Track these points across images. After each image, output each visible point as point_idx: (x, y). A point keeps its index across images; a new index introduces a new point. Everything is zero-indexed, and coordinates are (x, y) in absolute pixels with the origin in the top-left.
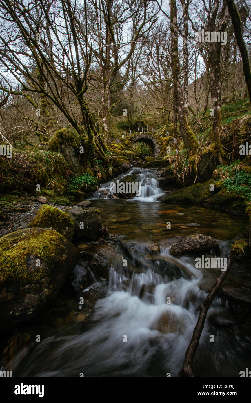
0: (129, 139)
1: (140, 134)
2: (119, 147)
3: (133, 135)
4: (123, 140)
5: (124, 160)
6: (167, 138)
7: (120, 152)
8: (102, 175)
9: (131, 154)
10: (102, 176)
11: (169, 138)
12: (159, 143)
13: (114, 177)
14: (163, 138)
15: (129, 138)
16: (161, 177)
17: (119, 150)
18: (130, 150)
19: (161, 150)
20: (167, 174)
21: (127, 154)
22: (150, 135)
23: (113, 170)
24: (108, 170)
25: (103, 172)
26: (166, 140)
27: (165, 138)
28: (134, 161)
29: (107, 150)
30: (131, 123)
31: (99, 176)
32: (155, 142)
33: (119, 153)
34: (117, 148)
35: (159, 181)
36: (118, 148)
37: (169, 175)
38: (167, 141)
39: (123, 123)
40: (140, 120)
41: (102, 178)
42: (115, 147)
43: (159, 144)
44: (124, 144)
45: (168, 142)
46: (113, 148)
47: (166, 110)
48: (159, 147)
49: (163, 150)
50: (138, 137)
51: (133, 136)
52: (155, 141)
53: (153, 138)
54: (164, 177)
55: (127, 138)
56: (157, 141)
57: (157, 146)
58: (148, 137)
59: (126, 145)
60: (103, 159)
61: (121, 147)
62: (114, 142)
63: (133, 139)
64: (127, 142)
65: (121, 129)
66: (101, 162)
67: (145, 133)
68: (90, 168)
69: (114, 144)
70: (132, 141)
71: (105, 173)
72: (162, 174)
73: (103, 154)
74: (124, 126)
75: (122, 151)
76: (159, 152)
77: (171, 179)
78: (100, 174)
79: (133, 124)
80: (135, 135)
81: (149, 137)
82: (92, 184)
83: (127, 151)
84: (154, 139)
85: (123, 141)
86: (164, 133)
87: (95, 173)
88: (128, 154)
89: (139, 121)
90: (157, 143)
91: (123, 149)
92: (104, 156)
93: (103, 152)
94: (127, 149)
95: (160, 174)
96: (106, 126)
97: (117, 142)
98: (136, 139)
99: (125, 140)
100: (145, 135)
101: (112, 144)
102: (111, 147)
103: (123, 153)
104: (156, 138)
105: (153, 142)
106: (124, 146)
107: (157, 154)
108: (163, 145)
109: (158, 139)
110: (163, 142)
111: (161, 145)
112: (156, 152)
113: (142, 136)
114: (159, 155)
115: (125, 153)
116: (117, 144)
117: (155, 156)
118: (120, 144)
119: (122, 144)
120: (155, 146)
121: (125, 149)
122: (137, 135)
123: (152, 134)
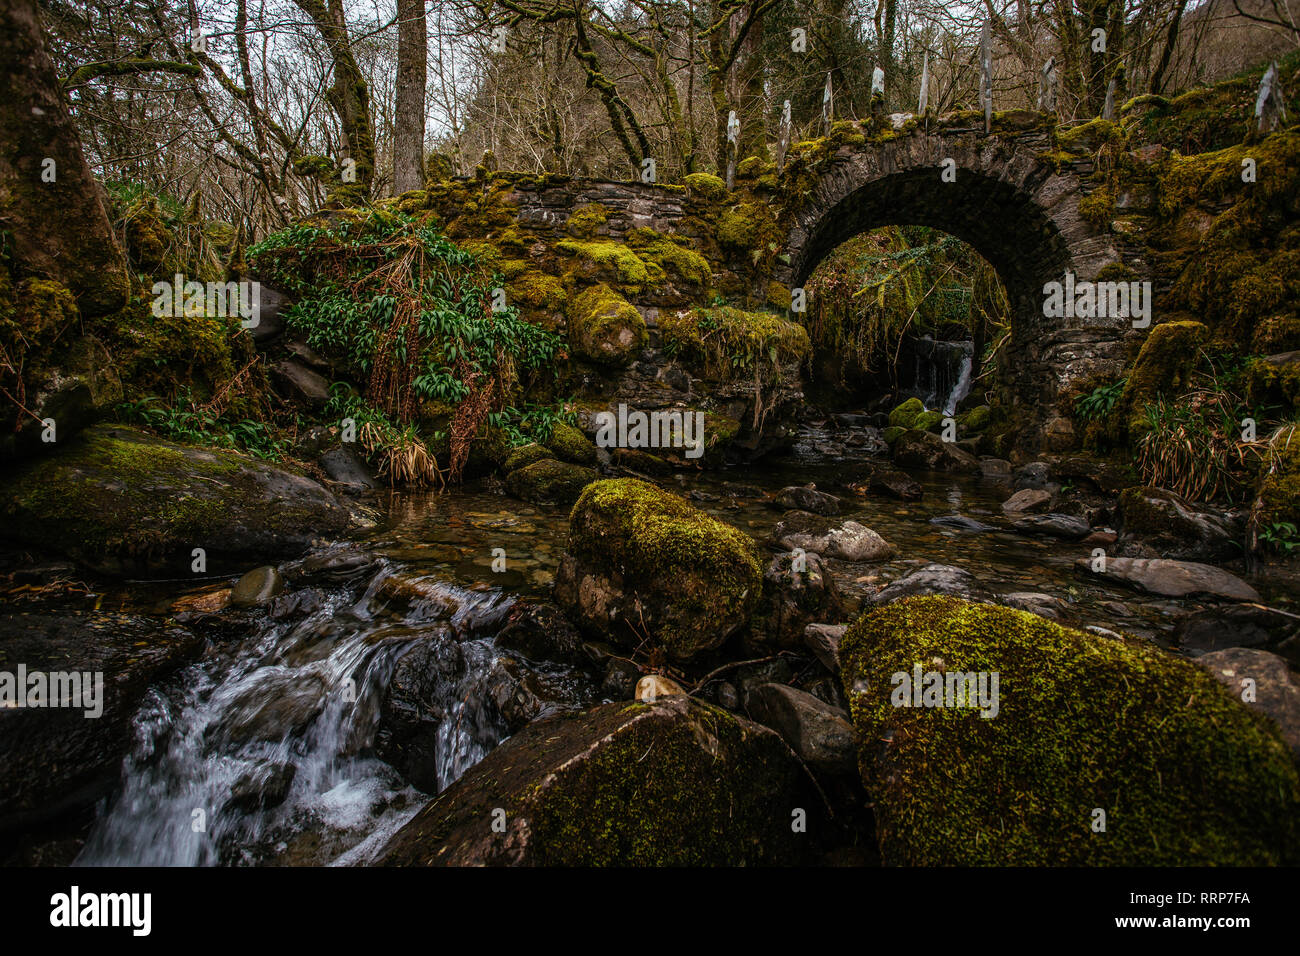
0: (762, 190)
1: (886, 125)
2: (638, 272)
4: (702, 203)
7: (628, 322)
9: (772, 341)
12: (1119, 225)
15: (769, 180)
18: (769, 305)
21: (731, 349)
22: (1013, 134)
32: (1067, 219)
33: (609, 331)
34: (611, 275)
42: (589, 267)
43: (1125, 242)
44: (705, 240)
46: (567, 276)
50: (861, 166)
51: (805, 155)
53: (1046, 168)
55: (750, 176)
56: (1098, 198)
58: (987, 157)
59: (732, 253)
61: (669, 265)
62: (586, 212)
63: (814, 186)
64: (735, 221)
69: (588, 234)
70: (794, 207)
75: (666, 308)
80: (839, 140)
81: (999, 156)
83: (728, 315)
84: (1056, 184)
85: (691, 209)
88: (739, 345)
90: (1099, 225)
91: (694, 292)
94: (734, 295)
97: (619, 212)
98: (843, 182)
99: (723, 195)
100: (945, 136)
101: (565, 243)
102: (547, 271)
103: (680, 330)
104: (1087, 168)
105: (1039, 212)
106: (705, 263)
107: (1079, 349)
108: (1179, 252)
109: (1116, 179)
110: (1177, 212)
111: (1151, 251)
112: (1076, 334)
113: (914, 152)
114: (1104, 368)
115: (703, 330)
116: (626, 239)
117: (1062, 372)
118: (650, 238)
119: (680, 243)
120: (1068, 254)
121: (712, 293)
122: (860, 137)
123: (1033, 125)
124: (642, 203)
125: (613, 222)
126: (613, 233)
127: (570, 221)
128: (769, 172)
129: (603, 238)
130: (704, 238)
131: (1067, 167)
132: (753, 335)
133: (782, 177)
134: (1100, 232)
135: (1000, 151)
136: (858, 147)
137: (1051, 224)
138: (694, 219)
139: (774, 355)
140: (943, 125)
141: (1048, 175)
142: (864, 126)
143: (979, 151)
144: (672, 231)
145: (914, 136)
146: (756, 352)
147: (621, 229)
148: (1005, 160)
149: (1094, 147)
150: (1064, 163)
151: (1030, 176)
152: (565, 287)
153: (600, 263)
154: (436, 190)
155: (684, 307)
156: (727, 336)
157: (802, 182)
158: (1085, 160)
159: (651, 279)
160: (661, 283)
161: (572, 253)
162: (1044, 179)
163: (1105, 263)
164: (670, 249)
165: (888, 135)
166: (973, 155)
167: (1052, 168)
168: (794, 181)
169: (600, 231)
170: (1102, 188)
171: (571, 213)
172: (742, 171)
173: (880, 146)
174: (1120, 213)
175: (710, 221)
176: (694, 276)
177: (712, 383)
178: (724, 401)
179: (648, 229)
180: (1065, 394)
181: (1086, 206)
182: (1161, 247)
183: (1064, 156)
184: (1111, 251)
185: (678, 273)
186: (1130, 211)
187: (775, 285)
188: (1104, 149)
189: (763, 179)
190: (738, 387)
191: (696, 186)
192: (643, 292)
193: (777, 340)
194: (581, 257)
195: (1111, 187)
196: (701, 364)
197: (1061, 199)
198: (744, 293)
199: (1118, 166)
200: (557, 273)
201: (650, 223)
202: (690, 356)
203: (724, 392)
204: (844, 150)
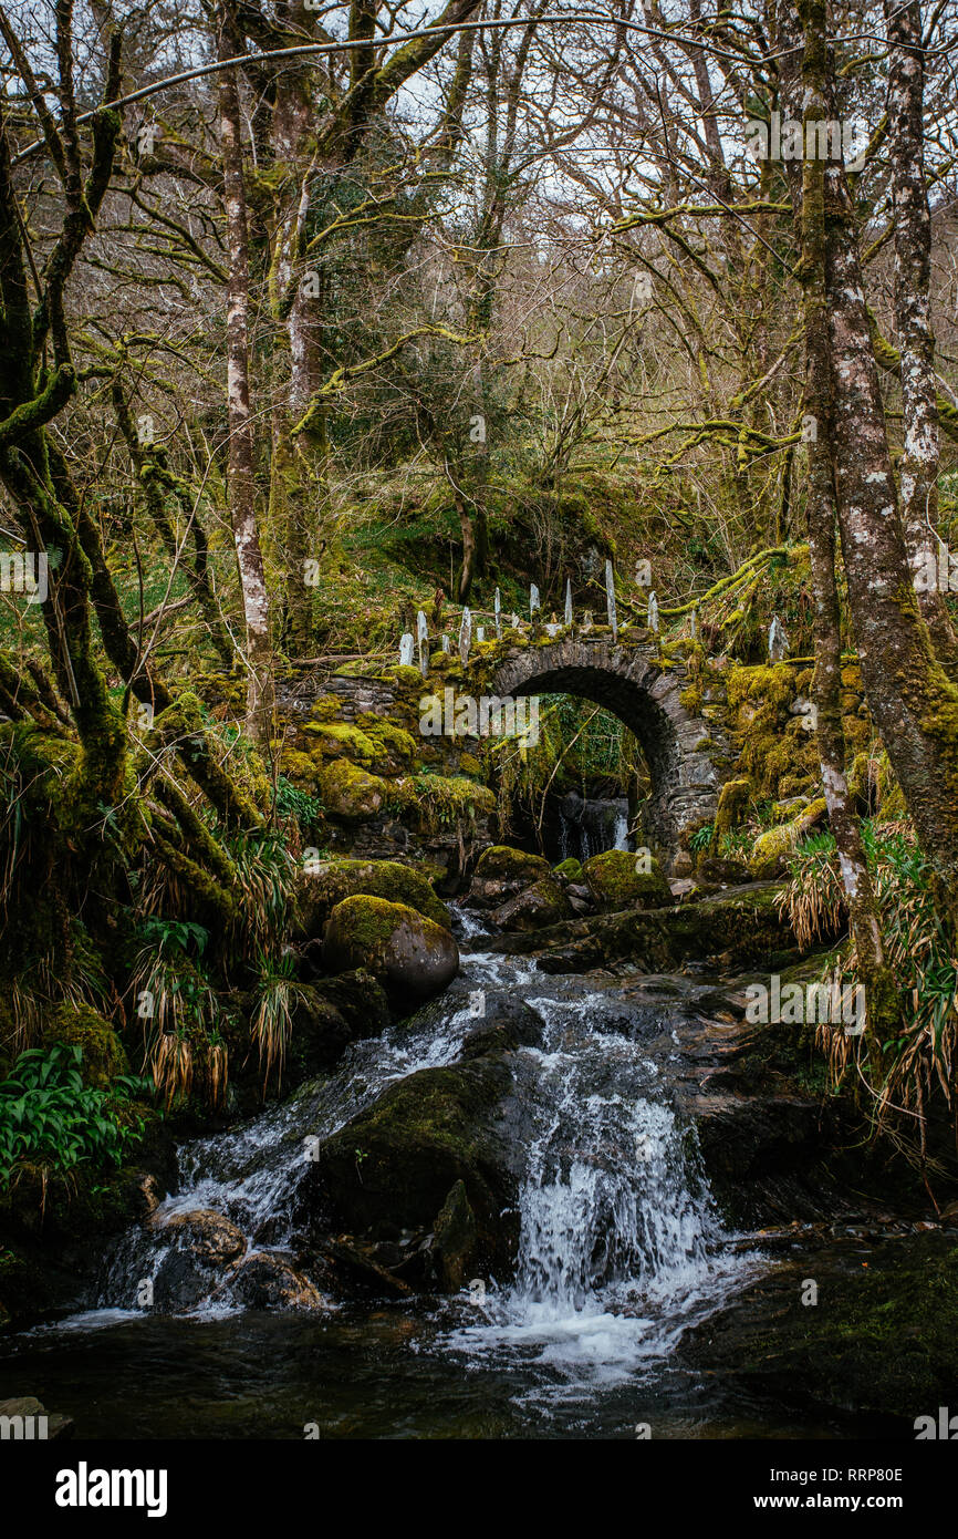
0: (452, 680)
1: (543, 633)
2: (369, 748)
3: (492, 644)
4: (407, 691)
5: (399, 906)
6: (769, 674)
7: (377, 790)
8: (199, 1053)
9: (470, 801)
10: (200, 1067)
11: (788, 672)
12: (708, 711)
13: (311, 1075)
14: (739, 672)
15: (458, 672)
16: (719, 1084)
17: (372, 770)
18: (463, 772)
19: (725, 769)
20: (773, 1064)
21: (439, 808)
22: (632, 645)
23: (298, 1011)
24: (250, 1011)
25: (209, 1028)
26: (763, 692)
27: (760, 673)
28: (494, 886)
29: (248, 821)
30: (481, 516)
31: (168, 1066)
32: (672, 706)
33: (366, 796)
34: (350, 751)
35: (706, 1125)
36: (361, 756)
37: (788, 1069)
38: (777, 697)
39: (413, 518)
40: (553, 494)
41: (198, 1083)
42: (334, 745)
43: (711, 724)
45: (784, 705)
46: (316, 752)
47: (762, 442)
48: (705, 747)
49: (741, 771)
50: (526, 664)
51: (487, 654)
52: (671, 698)
53: (656, 671)
54: (746, 1092)
55: (440, 668)
56: (691, 693)
57: (689, 739)
58: (616, 661)
60: (208, 912)
61: (389, 743)
62: (326, 702)
63: (492, 678)
65: (394, 570)
66: (192, 940)
67: (587, 627)
68: (94, 998)
69: (327, 719)
71: (227, 1034)
72: (725, 1060)
73: (216, 866)
74: (420, 542)
75: (390, 776)
76: (709, 789)
77: (808, 1111)
78: (174, 1051)
79: (498, 520)
80: (509, 643)
81: (625, 660)
82: (97, 1159)
83: (433, 781)
84: (664, 681)
85: (399, 695)
86: (753, 616)
87: (136, 1037)
88: (443, 805)
89: (548, 503)
90: (693, 712)
91: (406, 763)
92: (225, 880)
93: (218, 848)
94: (434, 764)
95: (708, 1061)
96: (254, 592)
97: (349, 701)
98: (515, 675)
99: (420, 683)
100: (587, 643)
101: (313, 725)
102: (299, 749)
103: (403, 795)
104: (683, 671)
105: (655, 701)
106: (411, 739)
107: (689, 800)
108: (742, 732)
109: (700, 680)
110: (737, 706)
111: (727, 730)
112: (686, 790)
113: (565, 655)
114: (706, 814)
115: (419, 794)
116: (356, 722)
117: (679, 817)
118: (374, 721)
119: (394, 724)
120: (676, 732)
121: (417, 763)
122: (525, 641)
123: (645, 640)
124: (365, 692)
125: (345, 708)
126: (346, 717)
127: (315, 708)
128: (456, 665)
129: (340, 721)
130: (409, 718)
131: (670, 670)
132: (455, 797)
133: (467, 669)
134: (694, 717)
135: (625, 657)
136: (524, 649)
137: (663, 710)
138: (402, 704)
139: (472, 811)
140: (584, 636)
141: (658, 675)
142: (527, 633)
143: (610, 656)
144: (387, 714)
145: (565, 643)
146: (458, 810)
147: (352, 713)
148: (629, 663)
149: (686, 657)
150: (667, 668)
151: (646, 675)
152: (314, 761)
153: (343, 743)
154: (201, 680)
155: (399, 775)
156: (436, 798)
157: (483, 676)
158: (681, 666)
159: (378, 753)
160: (384, 756)
161: (318, 734)
162: (655, 678)
163: (699, 739)
164: (389, 730)
165: (545, 641)
166: (606, 659)
167: (660, 671)
168: (476, 673)
169: (336, 716)
170: (693, 686)
171: (314, 701)
172: (434, 664)
173: (540, 649)
174: (705, 704)
175: (413, 705)
176: (407, 751)
177: (425, 836)
178: (432, 851)
179: (370, 713)
180: (683, 834)
181: (684, 699)
182: (733, 728)
183: (667, 663)
184: (703, 730)
185: (395, 748)
186: (713, 702)
187: (466, 756)
188: (692, 660)
189: (451, 671)
190: (445, 839)
191: (402, 677)
192: (373, 764)
193: (473, 800)
194: (326, 738)
195: (698, 687)
196: (417, 821)
197: (668, 693)
198: (440, 762)
199: (701, 671)
200: (306, 750)
201: (372, 709)
202: (410, 816)
203: (433, 843)
204: (514, 651)
